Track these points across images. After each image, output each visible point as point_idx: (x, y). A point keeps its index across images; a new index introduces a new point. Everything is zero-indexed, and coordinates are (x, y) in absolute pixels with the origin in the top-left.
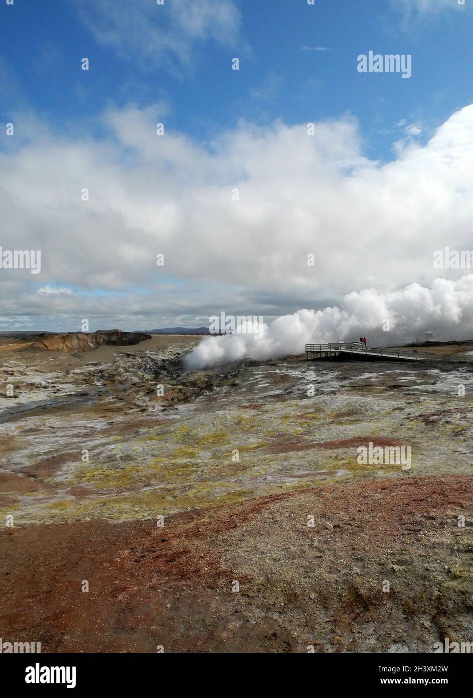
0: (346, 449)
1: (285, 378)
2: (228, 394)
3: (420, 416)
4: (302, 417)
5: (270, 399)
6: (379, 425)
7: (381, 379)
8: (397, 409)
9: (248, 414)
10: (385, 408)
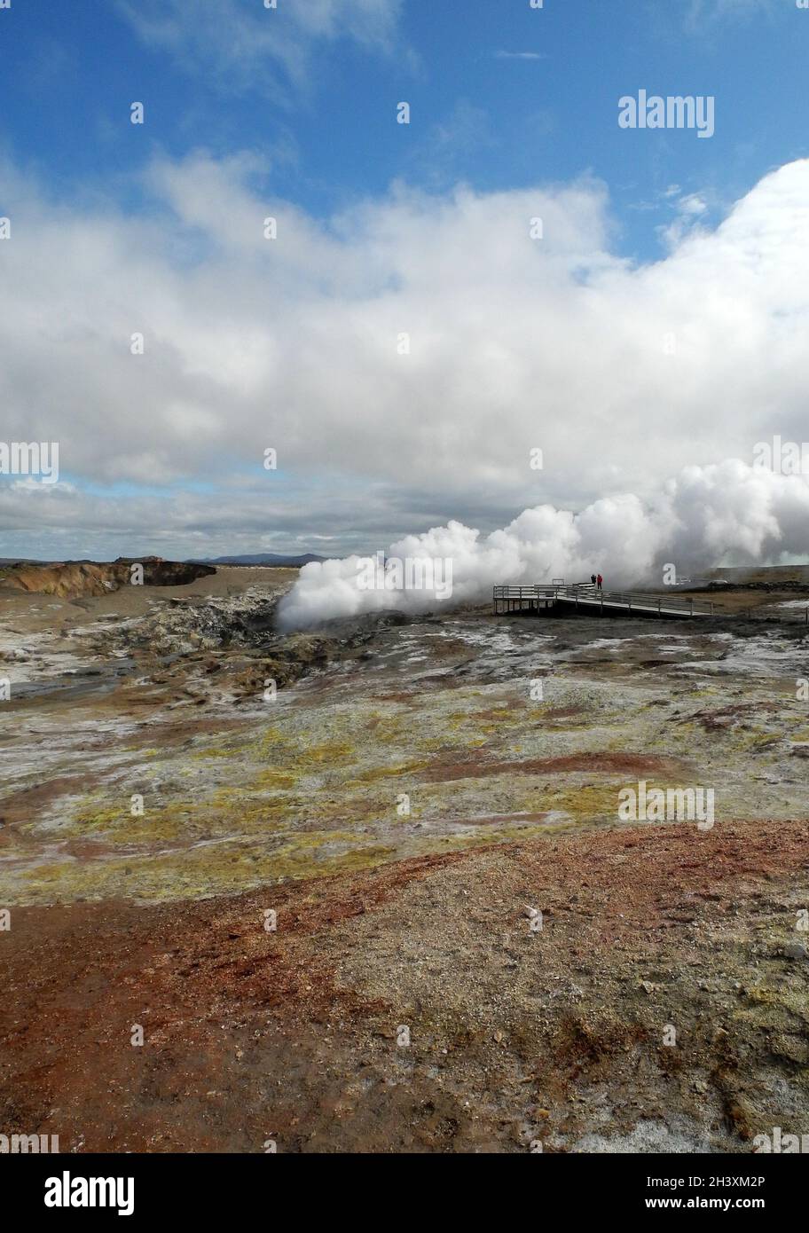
0: (564, 774)
1: (456, 646)
2: (353, 674)
3: (696, 715)
4: (486, 716)
5: (429, 684)
6: (624, 731)
7: (629, 650)
8: (655, 703)
9: (388, 711)
10: (636, 702)
